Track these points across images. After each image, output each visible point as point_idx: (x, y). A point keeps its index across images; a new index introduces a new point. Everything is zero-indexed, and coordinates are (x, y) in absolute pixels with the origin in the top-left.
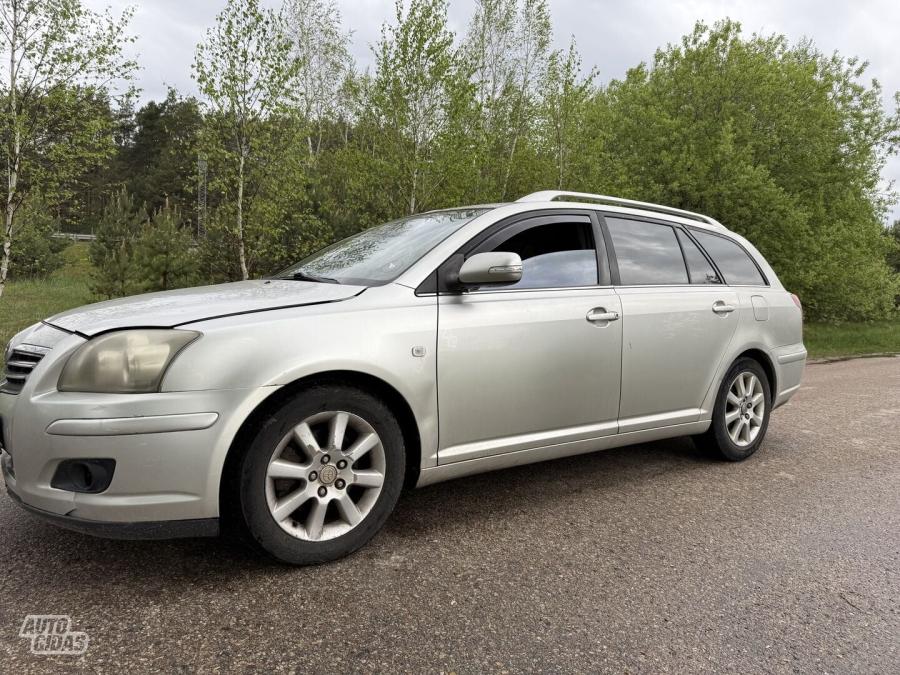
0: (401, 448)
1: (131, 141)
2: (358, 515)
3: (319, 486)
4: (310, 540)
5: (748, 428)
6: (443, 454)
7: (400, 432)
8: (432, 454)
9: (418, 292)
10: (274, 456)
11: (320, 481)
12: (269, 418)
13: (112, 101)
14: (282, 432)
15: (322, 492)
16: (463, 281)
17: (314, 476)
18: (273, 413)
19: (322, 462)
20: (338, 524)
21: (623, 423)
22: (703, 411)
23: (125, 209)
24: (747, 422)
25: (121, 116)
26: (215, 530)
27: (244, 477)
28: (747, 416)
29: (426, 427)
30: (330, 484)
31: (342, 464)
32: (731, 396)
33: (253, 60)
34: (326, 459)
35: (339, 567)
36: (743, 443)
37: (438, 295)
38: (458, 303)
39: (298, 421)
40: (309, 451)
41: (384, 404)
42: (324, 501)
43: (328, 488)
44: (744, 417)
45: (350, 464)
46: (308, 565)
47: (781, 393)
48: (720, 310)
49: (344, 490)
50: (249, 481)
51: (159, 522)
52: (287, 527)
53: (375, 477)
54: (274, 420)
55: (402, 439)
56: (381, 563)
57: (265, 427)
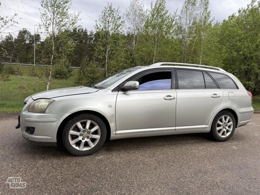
0: (105, 130)
1: (92, 42)
2: (92, 145)
3: (82, 137)
4: (80, 150)
5: (226, 132)
6: (117, 132)
7: (105, 126)
8: (115, 132)
9: (112, 91)
10: (71, 129)
11: (83, 136)
12: (70, 120)
13: (88, 32)
14: (73, 124)
15: (83, 139)
16: (125, 88)
17: (81, 135)
18: (71, 119)
19: (83, 132)
20: (88, 147)
21: (177, 128)
22: (207, 126)
23: (87, 61)
24: (226, 130)
25: (90, 36)
26: (56, 145)
27: (63, 134)
28: (226, 129)
29: (112, 125)
30: (85, 137)
31: (89, 133)
32: (219, 122)
33: (110, 22)
34: (84, 131)
35: (86, 157)
36: (224, 137)
37: (118, 92)
38: (125, 94)
39: (77, 122)
40: (80, 129)
41: (101, 119)
42: (83, 141)
43: (85, 138)
44: (224, 129)
45: (91, 133)
46: (79, 156)
47: (240, 122)
48: (215, 96)
49: (89, 139)
50: (64, 135)
51: (43, 142)
52: (74, 146)
53: (98, 137)
54: (71, 121)
55: (106, 127)
56: (97, 158)
57: (69, 123)
